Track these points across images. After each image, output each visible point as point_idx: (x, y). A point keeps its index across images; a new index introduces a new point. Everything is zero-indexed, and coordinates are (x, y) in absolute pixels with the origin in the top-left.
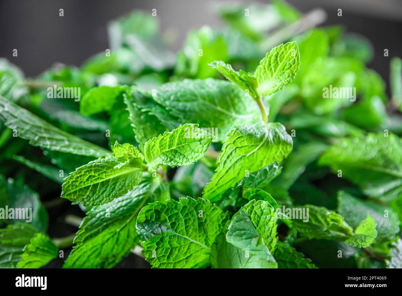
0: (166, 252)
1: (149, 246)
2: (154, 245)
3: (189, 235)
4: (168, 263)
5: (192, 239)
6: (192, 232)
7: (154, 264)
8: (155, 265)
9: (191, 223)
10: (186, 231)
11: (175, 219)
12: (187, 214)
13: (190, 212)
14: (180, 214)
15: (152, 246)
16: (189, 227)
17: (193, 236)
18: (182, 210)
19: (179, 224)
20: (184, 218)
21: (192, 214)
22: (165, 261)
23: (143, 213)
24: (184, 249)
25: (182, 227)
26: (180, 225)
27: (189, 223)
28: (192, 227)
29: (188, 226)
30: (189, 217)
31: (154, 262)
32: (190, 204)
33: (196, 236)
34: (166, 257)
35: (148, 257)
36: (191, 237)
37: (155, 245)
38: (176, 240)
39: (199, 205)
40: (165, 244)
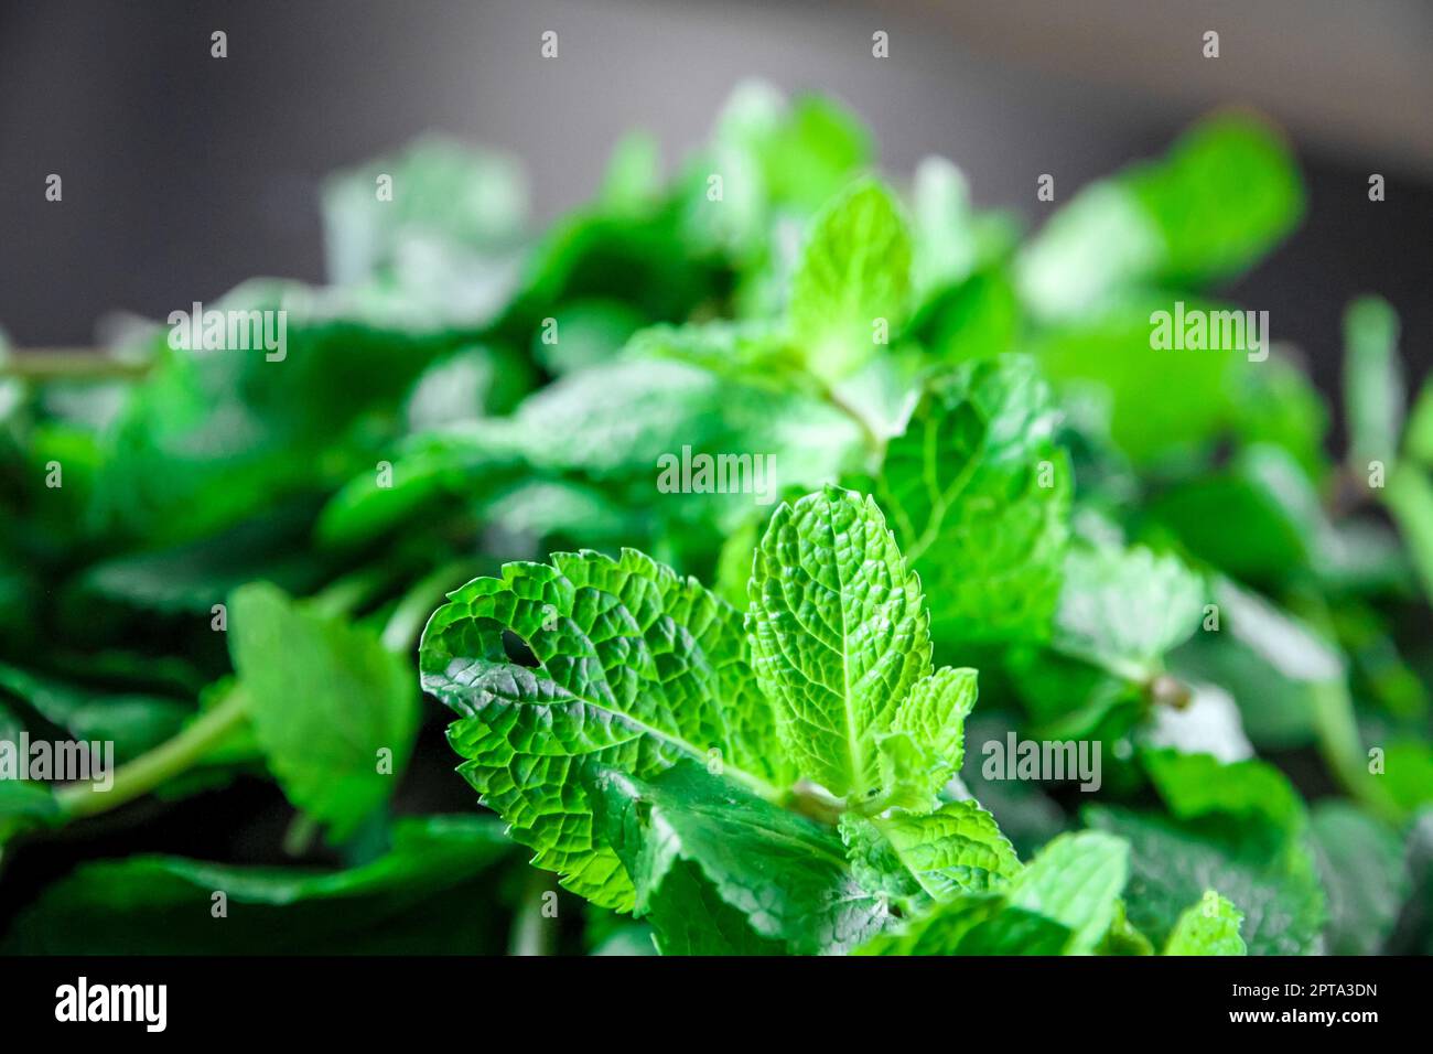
0: (554, 774)
1: (483, 749)
2: (502, 745)
3: (629, 705)
4: (571, 818)
5: (647, 720)
6: (639, 695)
7: (516, 815)
8: (519, 820)
9: (623, 656)
10: (616, 690)
11: (561, 644)
12: (600, 620)
13: (611, 614)
14: (572, 622)
15: (496, 750)
16: (620, 669)
17: (648, 708)
18: (576, 607)
19: (577, 661)
20: (592, 641)
21: (619, 620)
22: (557, 809)
23: (436, 637)
24: (622, 762)
25: (592, 673)
26: (584, 662)
27: (617, 657)
28: (633, 675)
29: (617, 668)
30: (609, 632)
31: (512, 809)
32: (596, 579)
33: (658, 710)
34: (559, 794)
35: (486, 791)
36: (641, 716)
37: (508, 745)
38: (582, 722)
39: (634, 581)
40: (541, 734)
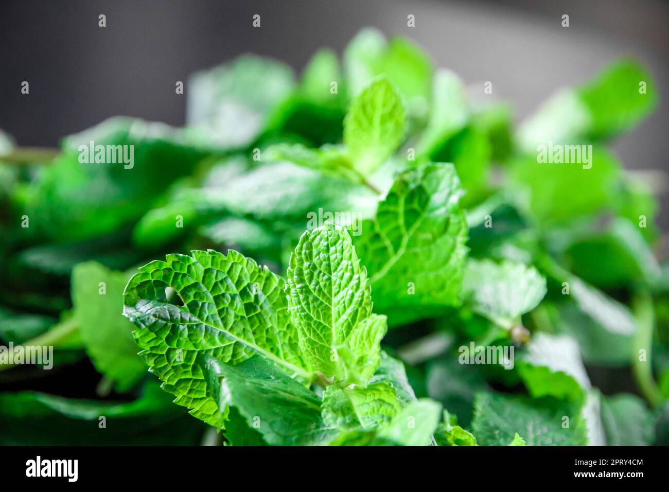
0: (188, 358)
1: (152, 344)
2: (162, 343)
3: (229, 327)
4: (195, 381)
5: (238, 335)
6: (234, 322)
7: (167, 378)
8: (168, 380)
9: (227, 303)
10: (223, 319)
11: (195, 295)
12: (216, 284)
13: (221, 282)
14: (202, 285)
15: (159, 345)
16: (225, 310)
17: (239, 329)
18: (204, 277)
19: (203, 304)
20: (212, 294)
21: (226, 285)
22: (189, 376)
23: (133, 289)
24: (224, 355)
25: (211, 310)
26: (207, 304)
27: (223, 303)
28: (232, 313)
29: (224, 308)
30: (220, 291)
31: (166, 374)
32: (215, 264)
33: (244, 330)
34: (190, 369)
35: (153, 365)
36: (235, 333)
37: (165, 343)
38: (203, 334)
39: (234, 266)
40: (181, 339)
